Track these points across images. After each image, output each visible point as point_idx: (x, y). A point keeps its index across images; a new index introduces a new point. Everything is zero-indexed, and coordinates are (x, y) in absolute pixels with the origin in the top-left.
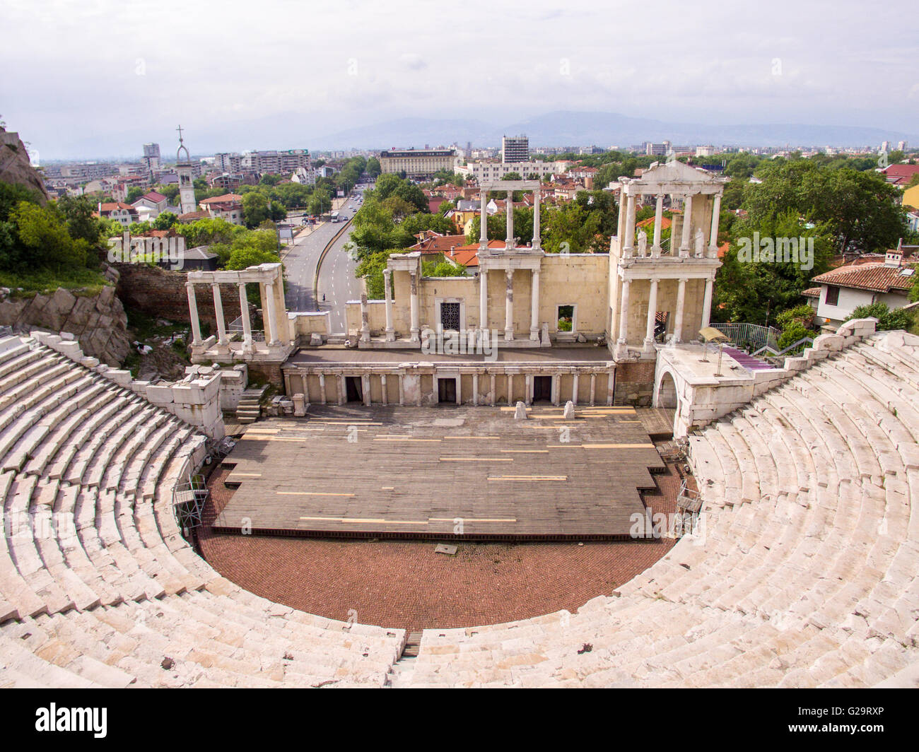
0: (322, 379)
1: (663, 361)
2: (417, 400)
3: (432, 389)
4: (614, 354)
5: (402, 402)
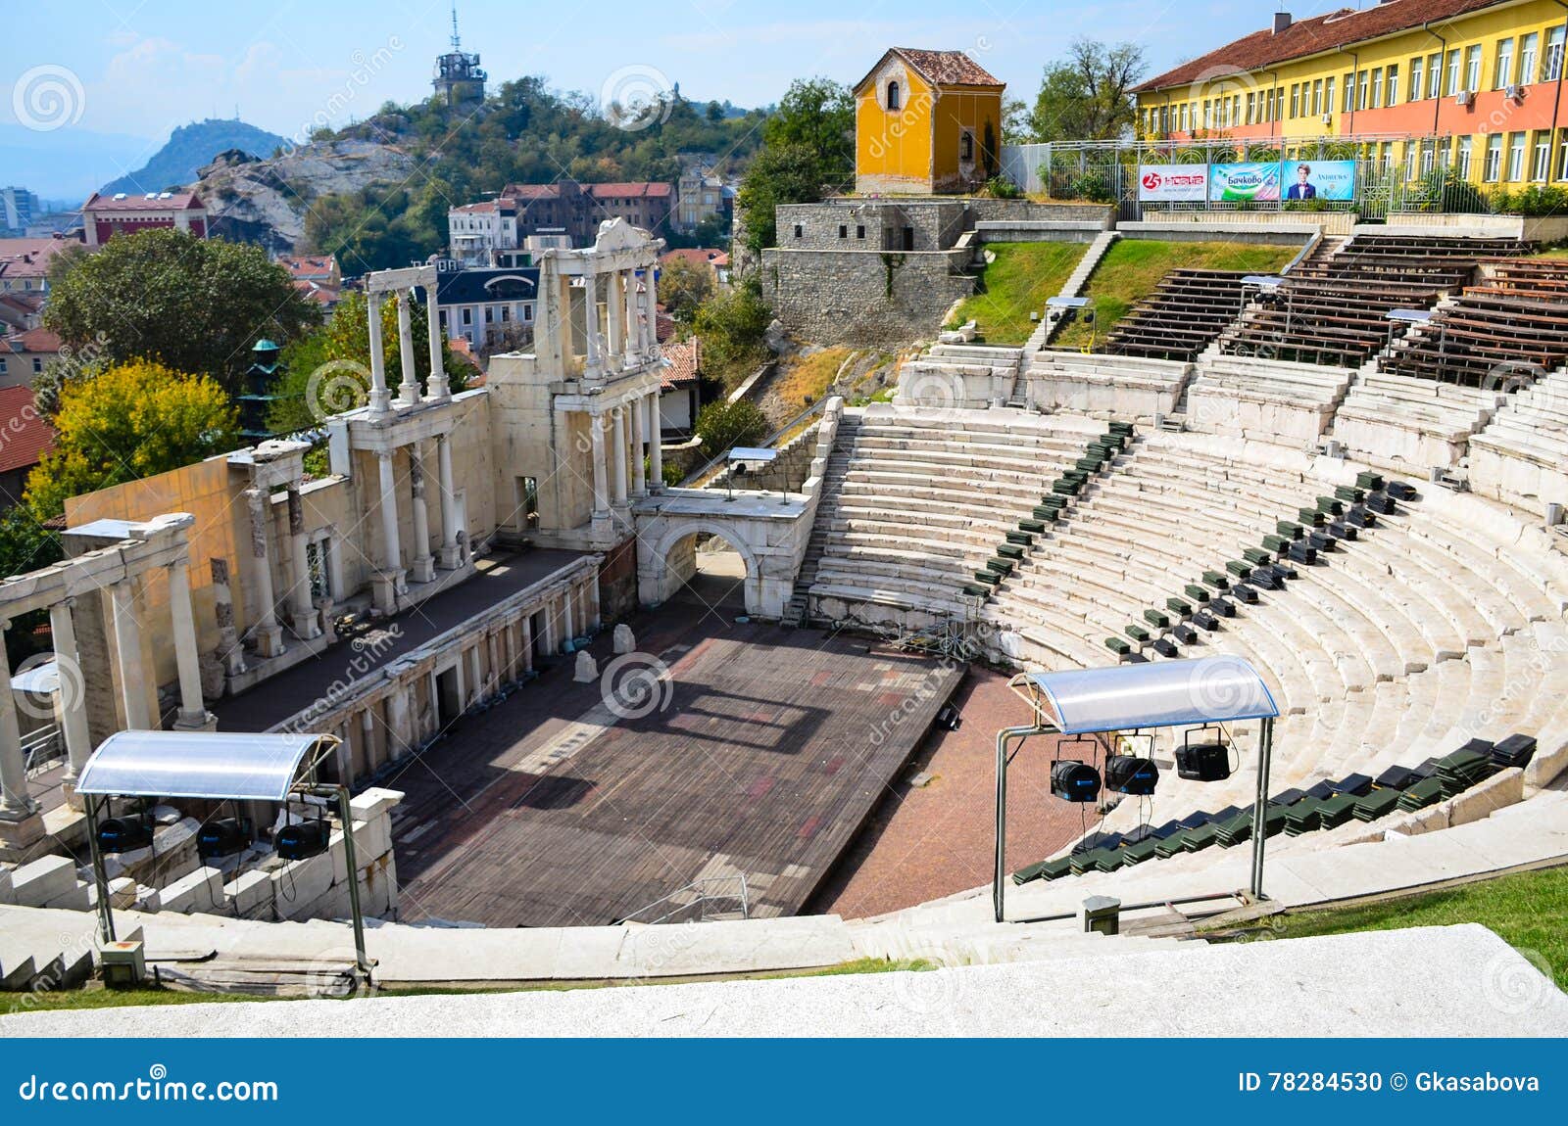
1: (673, 522)
2: (413, 740)
3: (427, 705)
4: (579, 546)
5: (396, 753)
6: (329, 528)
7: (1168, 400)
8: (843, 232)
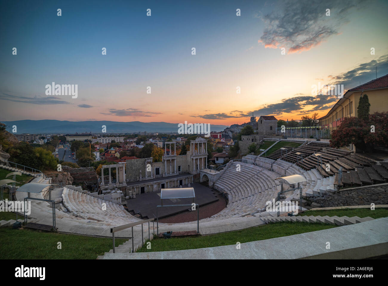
0: (135, 189)
1: (203, 173)
2: (157, 191)
3: (160, 187)
4: (192, 174)
5: (154, 191)
6: (159, 167)
7: (271, 165)
8: (248, 139)
